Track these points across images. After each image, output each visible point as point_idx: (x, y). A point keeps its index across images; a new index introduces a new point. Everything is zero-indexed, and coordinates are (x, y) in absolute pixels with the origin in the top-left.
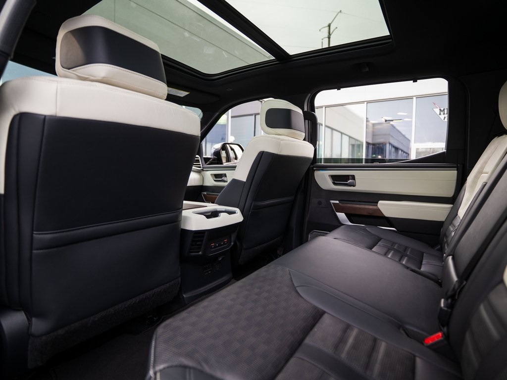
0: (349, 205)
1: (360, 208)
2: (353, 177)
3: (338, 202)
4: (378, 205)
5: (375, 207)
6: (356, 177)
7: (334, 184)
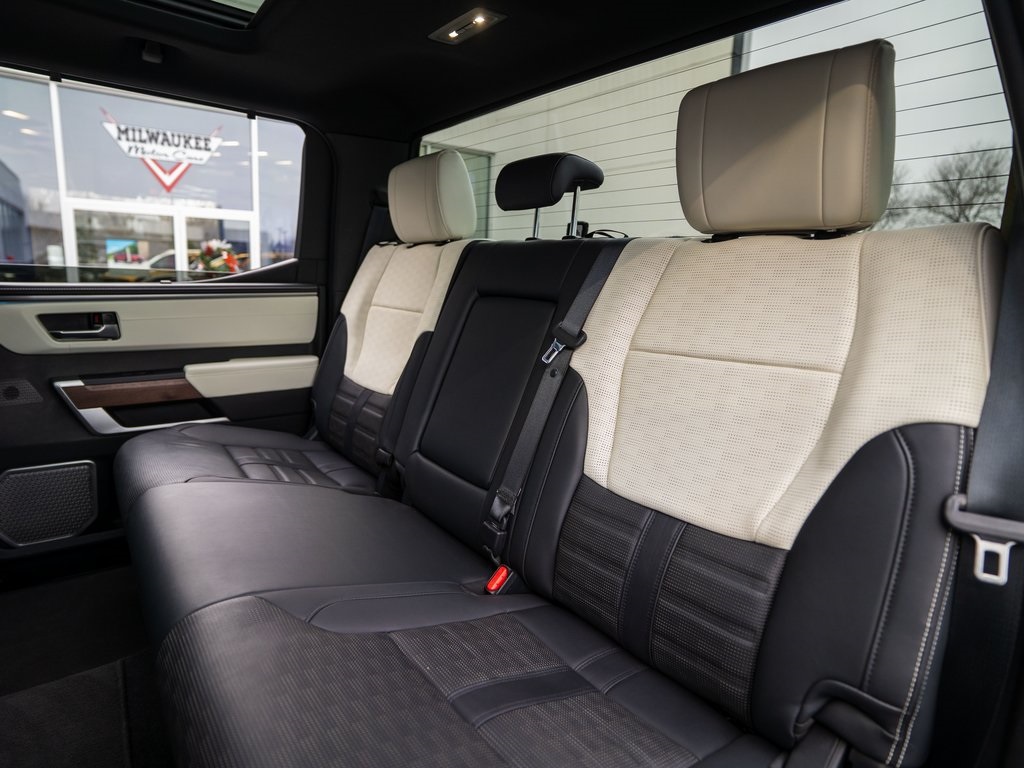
0: (114, 387)
1: (144, 390)
2: (113, 318)
3: (79, 383)
4: (188, 376)
5: (179, 382)
6: (122, 317)
7: (57, 337)
